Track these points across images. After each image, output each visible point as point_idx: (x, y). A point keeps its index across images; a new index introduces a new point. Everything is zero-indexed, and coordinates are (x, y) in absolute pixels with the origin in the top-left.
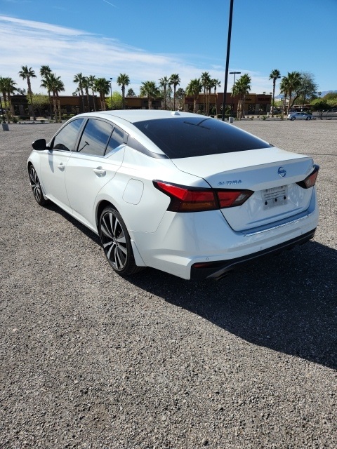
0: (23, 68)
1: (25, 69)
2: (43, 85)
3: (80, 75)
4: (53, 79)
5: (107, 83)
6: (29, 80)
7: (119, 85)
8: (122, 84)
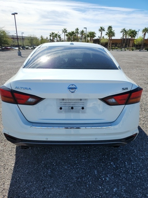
0: (101, 27)
1: (101, 28)
2: (106, 34)
3: (124, 29)
4: (111, 32)
5: (136, 32)
6: (102, 32)
7: (143, 33)
8: (144, 33)
